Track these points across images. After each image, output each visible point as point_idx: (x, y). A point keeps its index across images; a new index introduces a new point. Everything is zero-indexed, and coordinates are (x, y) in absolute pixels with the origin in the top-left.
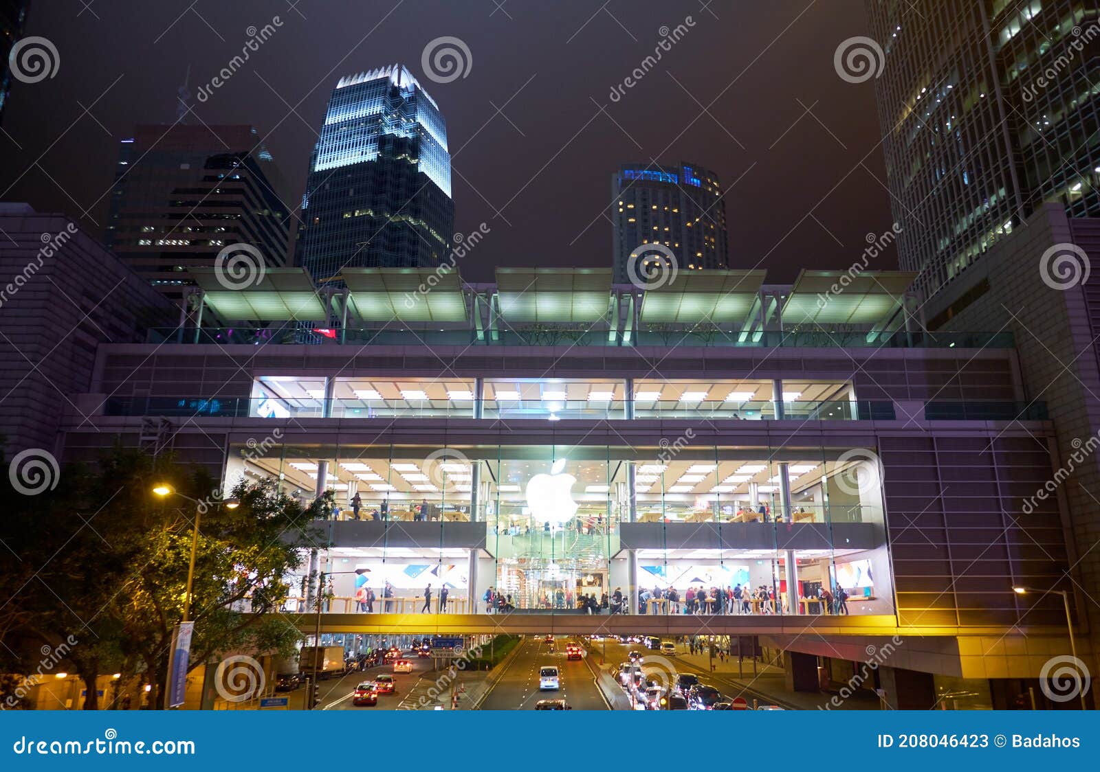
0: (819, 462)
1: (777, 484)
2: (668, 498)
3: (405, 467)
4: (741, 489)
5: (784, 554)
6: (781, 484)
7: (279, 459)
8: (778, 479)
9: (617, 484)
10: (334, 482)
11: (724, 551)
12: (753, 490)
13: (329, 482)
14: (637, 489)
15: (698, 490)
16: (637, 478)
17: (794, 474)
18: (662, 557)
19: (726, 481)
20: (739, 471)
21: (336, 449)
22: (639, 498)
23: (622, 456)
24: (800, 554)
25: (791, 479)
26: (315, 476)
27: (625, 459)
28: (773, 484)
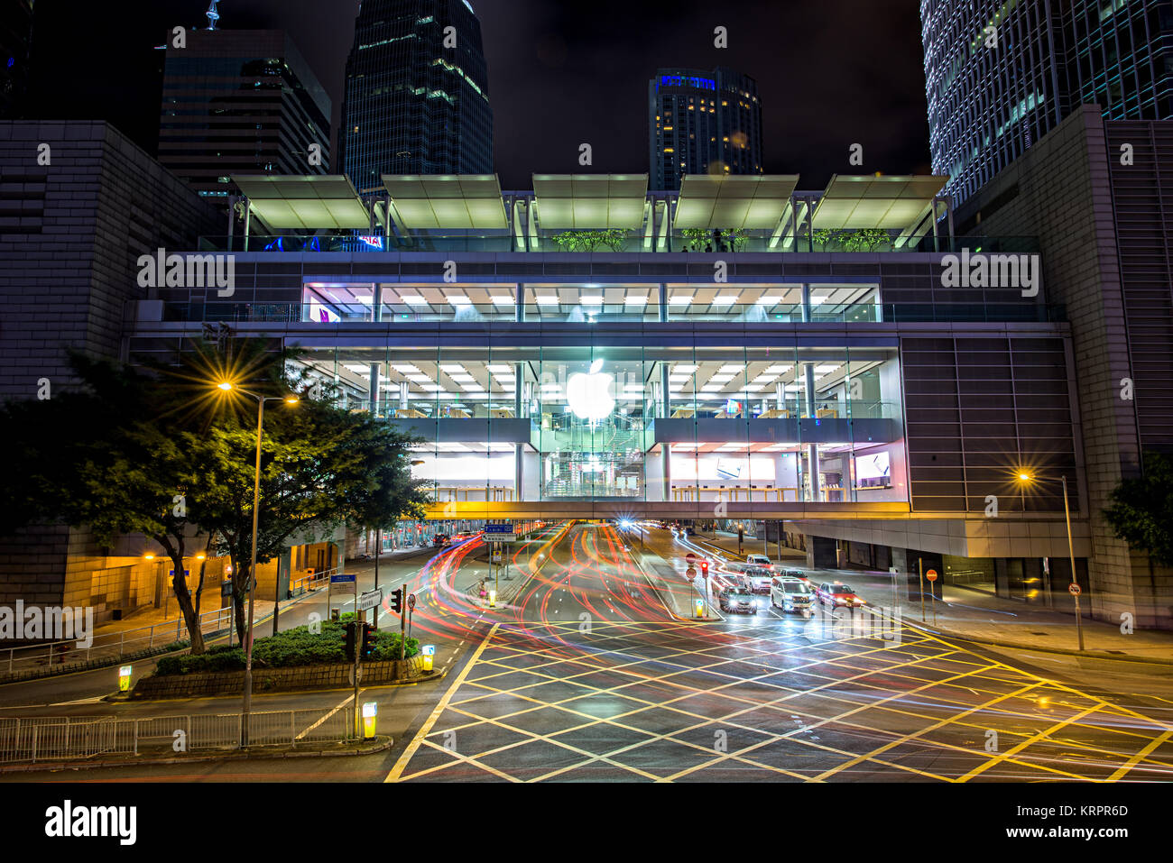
0: (844, 362)
1: (803, 384)
2: (699, 396)
3: (452, 369)
4: (769, 388)
5: (807, 448)
6: (806, 384)
7: (333, 362)
8: (804, 379)
9: (652, 383)
10: (386, 383)
11: (751, 444)
12: (780, 389)
13: (381, 383)
14: (671, 388)
15: (729, 388)
16: (671, 378)
17: (818, 374)
18: (692, 450)
19: (755, 380)
20: (767, 371)
21: (386, 352)
22: (672, 397)
23: (656, 357)
24: (823, 448)
25: (816, 378)
26: (368, 378)
27: (659, 360)
28: (798, 384)
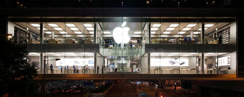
0: (216, 23)
1: (200, 31)
2: (162, 36)
3: (70, 25)
4: (188, 33)
5: (200, 55)
6: (201, 31)
7: (26, 23)
8: (200, 29)
9: (145, 31)
10: (46, 31)
11: (180, 53)
12: (192, 33)
13: (44, 31)
14: (152, 33)
15: (172, 33)
16: (152, 29)
17: (206, 27)
18: (159, 55)
19: (183, 30)
20: (187, 26)
21: (45, 19)
22: (152, 36)
23: (146, 21)
24: (207, 55)
25: (205, 29)
26: (39, 29)
27: (147, 22)
28: (199, 31)
